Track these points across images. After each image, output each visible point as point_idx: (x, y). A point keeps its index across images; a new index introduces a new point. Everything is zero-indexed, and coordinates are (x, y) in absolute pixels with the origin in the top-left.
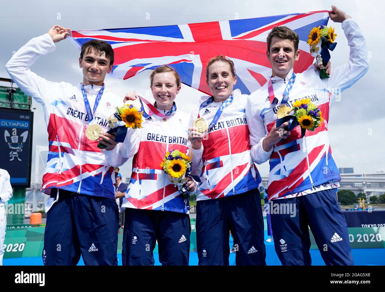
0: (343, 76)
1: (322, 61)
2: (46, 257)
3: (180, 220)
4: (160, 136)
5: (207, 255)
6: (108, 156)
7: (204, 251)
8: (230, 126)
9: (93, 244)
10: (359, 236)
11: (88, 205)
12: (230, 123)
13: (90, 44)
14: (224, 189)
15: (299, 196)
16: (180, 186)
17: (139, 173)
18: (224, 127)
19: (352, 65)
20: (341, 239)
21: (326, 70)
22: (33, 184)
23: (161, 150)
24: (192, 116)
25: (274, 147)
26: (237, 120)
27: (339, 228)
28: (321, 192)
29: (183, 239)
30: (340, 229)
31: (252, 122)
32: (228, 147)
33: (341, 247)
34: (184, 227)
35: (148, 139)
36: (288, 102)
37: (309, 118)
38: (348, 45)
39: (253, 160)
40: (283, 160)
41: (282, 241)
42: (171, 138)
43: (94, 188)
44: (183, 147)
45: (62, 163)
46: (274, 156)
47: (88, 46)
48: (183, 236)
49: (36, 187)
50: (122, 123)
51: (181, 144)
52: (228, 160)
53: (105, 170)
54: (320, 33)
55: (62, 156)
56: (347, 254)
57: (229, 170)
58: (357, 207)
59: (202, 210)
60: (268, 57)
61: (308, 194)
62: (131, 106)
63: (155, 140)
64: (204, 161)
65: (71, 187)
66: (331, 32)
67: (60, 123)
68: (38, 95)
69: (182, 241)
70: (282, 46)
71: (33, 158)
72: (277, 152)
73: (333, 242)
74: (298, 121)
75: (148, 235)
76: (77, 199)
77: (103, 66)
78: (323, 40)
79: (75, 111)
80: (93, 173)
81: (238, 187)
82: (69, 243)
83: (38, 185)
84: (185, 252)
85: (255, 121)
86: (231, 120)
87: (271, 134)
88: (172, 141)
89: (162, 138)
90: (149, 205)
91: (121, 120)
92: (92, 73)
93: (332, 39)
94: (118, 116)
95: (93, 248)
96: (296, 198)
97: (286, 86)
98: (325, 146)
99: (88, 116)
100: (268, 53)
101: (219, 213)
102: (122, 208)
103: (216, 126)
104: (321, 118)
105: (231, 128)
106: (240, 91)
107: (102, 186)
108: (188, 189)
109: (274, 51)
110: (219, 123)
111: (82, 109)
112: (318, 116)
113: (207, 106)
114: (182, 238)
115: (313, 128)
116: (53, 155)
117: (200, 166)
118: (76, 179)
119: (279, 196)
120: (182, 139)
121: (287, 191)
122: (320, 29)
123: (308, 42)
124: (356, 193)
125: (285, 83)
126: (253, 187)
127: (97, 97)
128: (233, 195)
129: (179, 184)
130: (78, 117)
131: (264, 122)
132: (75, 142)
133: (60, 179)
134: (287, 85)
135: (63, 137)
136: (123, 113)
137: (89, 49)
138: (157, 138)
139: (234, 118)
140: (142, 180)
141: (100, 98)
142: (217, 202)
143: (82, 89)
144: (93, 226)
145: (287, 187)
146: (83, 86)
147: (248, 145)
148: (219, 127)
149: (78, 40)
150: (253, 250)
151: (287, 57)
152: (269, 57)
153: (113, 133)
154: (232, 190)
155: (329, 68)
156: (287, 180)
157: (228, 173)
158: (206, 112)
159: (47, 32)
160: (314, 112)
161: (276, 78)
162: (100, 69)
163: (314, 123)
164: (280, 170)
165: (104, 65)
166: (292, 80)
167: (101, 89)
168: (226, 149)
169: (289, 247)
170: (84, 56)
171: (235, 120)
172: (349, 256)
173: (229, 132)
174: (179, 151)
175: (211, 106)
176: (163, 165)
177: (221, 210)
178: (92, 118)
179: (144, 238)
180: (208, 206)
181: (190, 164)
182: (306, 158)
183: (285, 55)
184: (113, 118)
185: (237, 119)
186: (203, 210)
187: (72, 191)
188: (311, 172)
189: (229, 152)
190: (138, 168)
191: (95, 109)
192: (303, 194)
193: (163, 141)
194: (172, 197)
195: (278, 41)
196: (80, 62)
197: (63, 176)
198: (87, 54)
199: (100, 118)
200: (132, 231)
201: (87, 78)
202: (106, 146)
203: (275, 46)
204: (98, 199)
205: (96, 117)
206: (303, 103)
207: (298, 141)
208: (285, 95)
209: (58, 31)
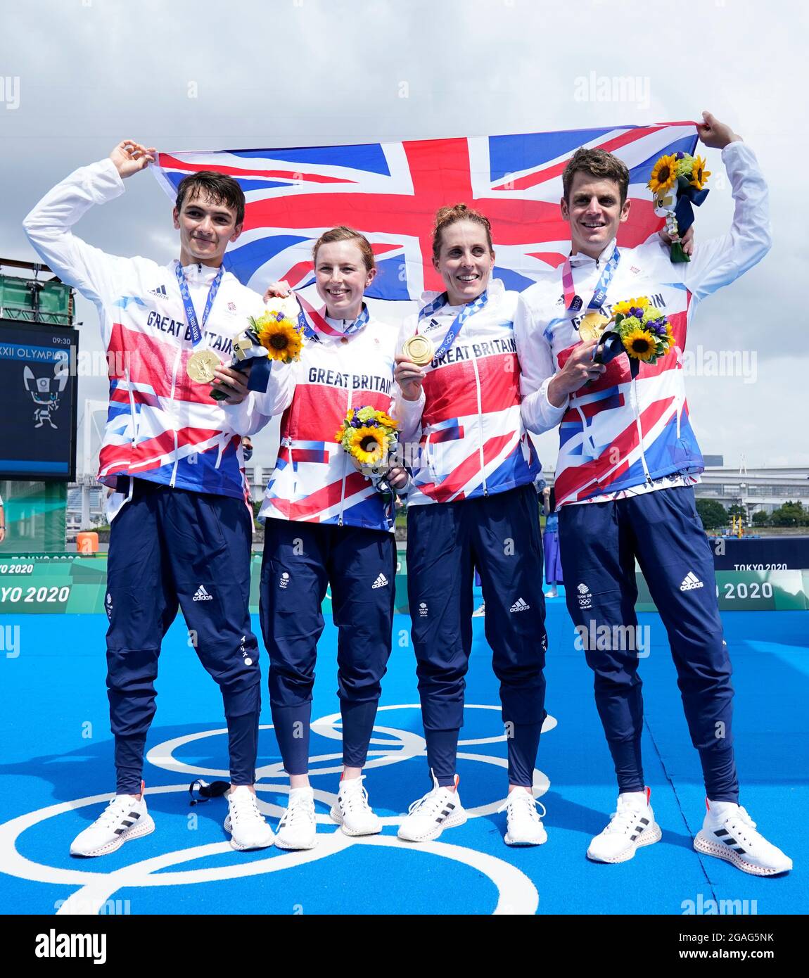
0: (718, 260)
1: (676, 226)
2: (111, 607)
3: (376, 544)
4: (334, 375)
5: (429, 613)
6: (231, 416)
7: (423, 605)
8: (481, 354)
9: (202, 587)
10: (729, 588)
11: (192, 510)
12: (481, 348)
13: (195, 179)
14: (465, 483)
15: (619, 498)
16: (377, 479)
17: (293, 448)
18: (468, 357)
19: (738, 237)
20: (701, 585)
21: (683, 245)
22: (81, 475)
23: (337, 403)
24: (402, 334)
25: (571, 398)
26: (494, 344)
27: (696, 563)
28: (664, 491)
29: (381, 581)
30: (699, 565)
31: (526, 347)
32: (476, 398)
33: (700, 600)
34: (382, 557)
35: (311, 381)
36: (603, 306)
37: (647, 336)
38: (733, 196)
39: (525, 426)
40: (589, 424)
41: (583, 588)
42: (356, 379)
43: (202, 476)
44: (381, 396)
45: (138, 425)
46: (570, 415)
47: (191, 185)
48: (381, 575)
49: (86, 482)
50: (261, 351)
51: (378, 391)
52: (475, 426)
53: (225, 440)
54: (676, 167)
55: (138, 411)
56: (712, 613)
57: (475, 446)
58: (727, 534)
59: (419, 525)
60: (565, 212)
61: (638, 495)
62: (280, 316)
63: (325, 381)
64: (424, 426)
65: (156, 474)
66: (697, 166)
67: (133, 344)
68: (88, 286)
69: (379, 585)
70: (595, 193)
71: (80, 424)
72: (576, 409)
73: (684, 590)
74: (624, 341)
75: (311, 571)
76: (169, 498)
77: (223, 225)
78: (680, 181)
79: (164, 318)
80: (202, 447)
81: (493, 479)
82: (154, 584)
83: (90, 477)
84: (385, 607)
85: (534, 344)
86: (482, 344)
87: (566, 371)
88: (359, 385)
89: (339, 379)
90: (313, 514)
91: (260, 345)
92: (200, 241)
93: (700, 182)
94: (253, 336)
95: (201, 594)
96: (613, 503)
97: (601, 274)
98: (674, 400)
99: (192, 331)
100: (565, 205)
101: (454, 531)
102: (260, 518)
103: (452, 355)
104: (670, 336)
105: (482, 359)
106: (503, 284)
107: (217, 472)
108: (393, 483)
109: (579, 203)
110: (458, 349)
111: (179, 316)
112: (663, 333)
113: (433, 313)
114: (379, 579)
115: (654, 358)
116: (120, 409)
117: (416, 436)
118: (166, 459)
119: (578, 499)
120: (380, 381)
121: (595, 489)
122: (676, 159)
123: (649, 186)
124: (727, 506)
125: (597, 267)
126: (525, 479)
127: (210, 291)
128: (483, 496)
129: (373, 476)
130: (171, 332)
131: (552, 347)
132: (165, 383)
133: (134, 457)
134: (603, 273)
135: (139, 372)
136: (264, 331)
137: (194, 190)
138: (329, 377)
139: (488, 339)
140: (298, 463)
141: (216, 292)
142: (450, 510)
143: (178, 272)
144: (201, 551)
145: (595, 480)
146: (181, 266)
147: (516, 396)
148: (457, 356)
149: (170, 175)
150: (520, 605)
151: (605, 214)
152: (567, 212)
153: (243, 370)
154: (481, 486)
155: (691, 240)
156: (597, 466)
157: (474, 451)
158: (432, 325)
159: (107, 155)
160: (657, 324)
161: (580, 257)
162: (216, 233)
163: (656, 347)
164: (581, 445)
165: (225, 223)
166: (612, 263)
167: (218, 275)
168: (471, 401)
169: (595, 600)
170: (182, 205)
171: (491, 344)
172: (714, 617)
173: (479, 368)
174: (372, 409)
175: (441, 313)
176: (342, 438)
177: (458, 525)
178: (200, 338)
179: (304, 576)
180: (432, 516)
181: (396, 435)
182: (635, 423)
183: (600, 212)
184: (242, 339)
185: (496, 341)
186: (423, 524)
187: (159, 482)
188: (645, 450)
189: (477, 408)
190: (290, 438)
191: (205, 316)
192: (627, 494)
193: (341, 385)
194: (358, 498)
195: (587, 183)
196: (176, 217)
197: (139, 452)
198: (190, 201)
199: (215, 335)
200: (280, 562)
201: (189, 251)
202: (227, 396)
203: (580, 192)
204: (211, 499)
205: (206, 333)
206: (636, 306)
207: (622, 388)
208: (599, 290)
209: (130, 151)
